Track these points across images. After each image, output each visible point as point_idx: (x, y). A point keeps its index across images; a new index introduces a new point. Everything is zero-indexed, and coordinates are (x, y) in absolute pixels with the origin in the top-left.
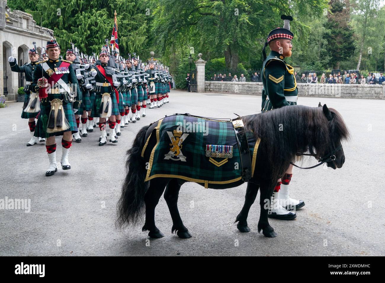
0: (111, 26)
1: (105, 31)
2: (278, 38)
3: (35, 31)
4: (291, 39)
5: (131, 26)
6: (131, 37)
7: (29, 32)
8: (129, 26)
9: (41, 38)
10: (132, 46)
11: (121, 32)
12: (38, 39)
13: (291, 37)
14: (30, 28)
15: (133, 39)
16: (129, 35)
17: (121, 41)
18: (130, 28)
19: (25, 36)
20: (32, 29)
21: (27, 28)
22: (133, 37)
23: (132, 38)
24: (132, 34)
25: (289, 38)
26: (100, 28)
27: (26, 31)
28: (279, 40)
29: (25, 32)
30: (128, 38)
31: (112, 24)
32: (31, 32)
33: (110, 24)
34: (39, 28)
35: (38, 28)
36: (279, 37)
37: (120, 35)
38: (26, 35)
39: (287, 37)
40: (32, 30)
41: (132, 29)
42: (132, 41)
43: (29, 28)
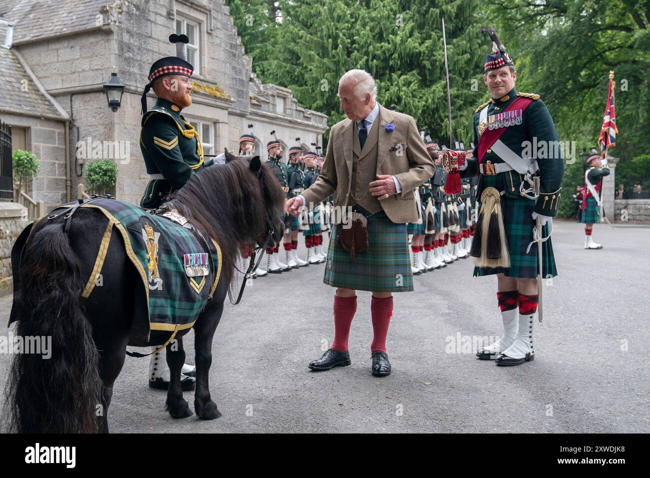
0: (426, 102)
1: (414, 111)
2: (165, 75)
3: (296, 118)
4: (189, 74)
5: (463, 99)
6: (463, 120)
7: (286, 120)
8: (458, 99)
9: (306, 128)
10: (465, 135)
11: (444, 112)
12: (301, 129)
13: (188, 71)
14: (288, 111)
15: (467, 123)
16: (458, 117)
17: (444, 128)
18: (461, 102)
19: (280, 125)
20: (292, 114)
21: (284, 112)
22: (467, 120)
23: (464, 122)
24: (465, 113)
25: (186, 73)
26: (406, 105)
27: (282, 117)
28: (166, 77)
29: (280, 118)
30: (458, 122)
31: (427, 99)
32: (289, 118)
33: (424, 98)
34: (303, 112)
35: (300, 111)
36: (166, 72)
37: (443, 118)
38: (283, 123)
39: (181, 71)
40: (291, 116)
41: (464, 105)
42: (464, 127)
43: (287, 113)
